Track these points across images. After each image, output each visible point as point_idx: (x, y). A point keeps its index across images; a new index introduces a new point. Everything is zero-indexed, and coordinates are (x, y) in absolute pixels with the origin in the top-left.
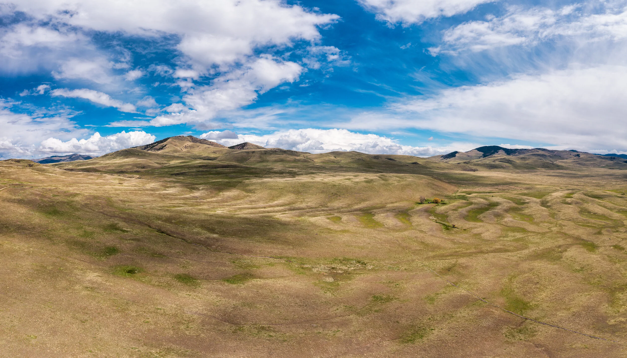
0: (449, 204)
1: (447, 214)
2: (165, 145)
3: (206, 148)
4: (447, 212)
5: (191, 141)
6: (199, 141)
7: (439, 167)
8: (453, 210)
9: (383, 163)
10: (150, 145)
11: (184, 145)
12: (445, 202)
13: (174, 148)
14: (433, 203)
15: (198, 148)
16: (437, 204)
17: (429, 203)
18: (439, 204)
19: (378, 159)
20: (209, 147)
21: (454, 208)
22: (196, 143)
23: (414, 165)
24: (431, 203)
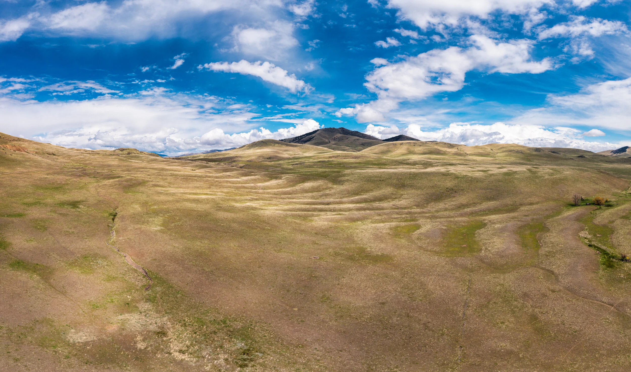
0: (617, 207)
1: (612, 225)
2: (313, 137)
3: (355, 140)
4: (613, 222)
5: (342, 133)
6: (351, 133)
7: (608, 160)
8: (623, 217)
9: (544, 156)
10: (299, 137)
11: (334, 137)
12: (610, 203)
13: (322, 140)
14: (594, 204)
15: (347, 140)
16: (598, 207)
17: (587, 205)
18: (602, 206)
19: (540, 151)
20: (358, 139)
21: (624, 214)
22: (347, 135)
23: (580, 158)
24: (590, 204)
